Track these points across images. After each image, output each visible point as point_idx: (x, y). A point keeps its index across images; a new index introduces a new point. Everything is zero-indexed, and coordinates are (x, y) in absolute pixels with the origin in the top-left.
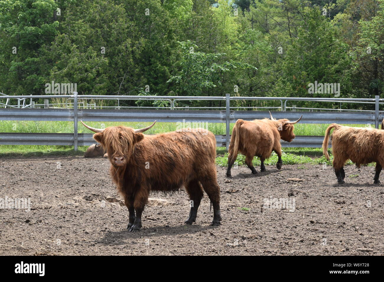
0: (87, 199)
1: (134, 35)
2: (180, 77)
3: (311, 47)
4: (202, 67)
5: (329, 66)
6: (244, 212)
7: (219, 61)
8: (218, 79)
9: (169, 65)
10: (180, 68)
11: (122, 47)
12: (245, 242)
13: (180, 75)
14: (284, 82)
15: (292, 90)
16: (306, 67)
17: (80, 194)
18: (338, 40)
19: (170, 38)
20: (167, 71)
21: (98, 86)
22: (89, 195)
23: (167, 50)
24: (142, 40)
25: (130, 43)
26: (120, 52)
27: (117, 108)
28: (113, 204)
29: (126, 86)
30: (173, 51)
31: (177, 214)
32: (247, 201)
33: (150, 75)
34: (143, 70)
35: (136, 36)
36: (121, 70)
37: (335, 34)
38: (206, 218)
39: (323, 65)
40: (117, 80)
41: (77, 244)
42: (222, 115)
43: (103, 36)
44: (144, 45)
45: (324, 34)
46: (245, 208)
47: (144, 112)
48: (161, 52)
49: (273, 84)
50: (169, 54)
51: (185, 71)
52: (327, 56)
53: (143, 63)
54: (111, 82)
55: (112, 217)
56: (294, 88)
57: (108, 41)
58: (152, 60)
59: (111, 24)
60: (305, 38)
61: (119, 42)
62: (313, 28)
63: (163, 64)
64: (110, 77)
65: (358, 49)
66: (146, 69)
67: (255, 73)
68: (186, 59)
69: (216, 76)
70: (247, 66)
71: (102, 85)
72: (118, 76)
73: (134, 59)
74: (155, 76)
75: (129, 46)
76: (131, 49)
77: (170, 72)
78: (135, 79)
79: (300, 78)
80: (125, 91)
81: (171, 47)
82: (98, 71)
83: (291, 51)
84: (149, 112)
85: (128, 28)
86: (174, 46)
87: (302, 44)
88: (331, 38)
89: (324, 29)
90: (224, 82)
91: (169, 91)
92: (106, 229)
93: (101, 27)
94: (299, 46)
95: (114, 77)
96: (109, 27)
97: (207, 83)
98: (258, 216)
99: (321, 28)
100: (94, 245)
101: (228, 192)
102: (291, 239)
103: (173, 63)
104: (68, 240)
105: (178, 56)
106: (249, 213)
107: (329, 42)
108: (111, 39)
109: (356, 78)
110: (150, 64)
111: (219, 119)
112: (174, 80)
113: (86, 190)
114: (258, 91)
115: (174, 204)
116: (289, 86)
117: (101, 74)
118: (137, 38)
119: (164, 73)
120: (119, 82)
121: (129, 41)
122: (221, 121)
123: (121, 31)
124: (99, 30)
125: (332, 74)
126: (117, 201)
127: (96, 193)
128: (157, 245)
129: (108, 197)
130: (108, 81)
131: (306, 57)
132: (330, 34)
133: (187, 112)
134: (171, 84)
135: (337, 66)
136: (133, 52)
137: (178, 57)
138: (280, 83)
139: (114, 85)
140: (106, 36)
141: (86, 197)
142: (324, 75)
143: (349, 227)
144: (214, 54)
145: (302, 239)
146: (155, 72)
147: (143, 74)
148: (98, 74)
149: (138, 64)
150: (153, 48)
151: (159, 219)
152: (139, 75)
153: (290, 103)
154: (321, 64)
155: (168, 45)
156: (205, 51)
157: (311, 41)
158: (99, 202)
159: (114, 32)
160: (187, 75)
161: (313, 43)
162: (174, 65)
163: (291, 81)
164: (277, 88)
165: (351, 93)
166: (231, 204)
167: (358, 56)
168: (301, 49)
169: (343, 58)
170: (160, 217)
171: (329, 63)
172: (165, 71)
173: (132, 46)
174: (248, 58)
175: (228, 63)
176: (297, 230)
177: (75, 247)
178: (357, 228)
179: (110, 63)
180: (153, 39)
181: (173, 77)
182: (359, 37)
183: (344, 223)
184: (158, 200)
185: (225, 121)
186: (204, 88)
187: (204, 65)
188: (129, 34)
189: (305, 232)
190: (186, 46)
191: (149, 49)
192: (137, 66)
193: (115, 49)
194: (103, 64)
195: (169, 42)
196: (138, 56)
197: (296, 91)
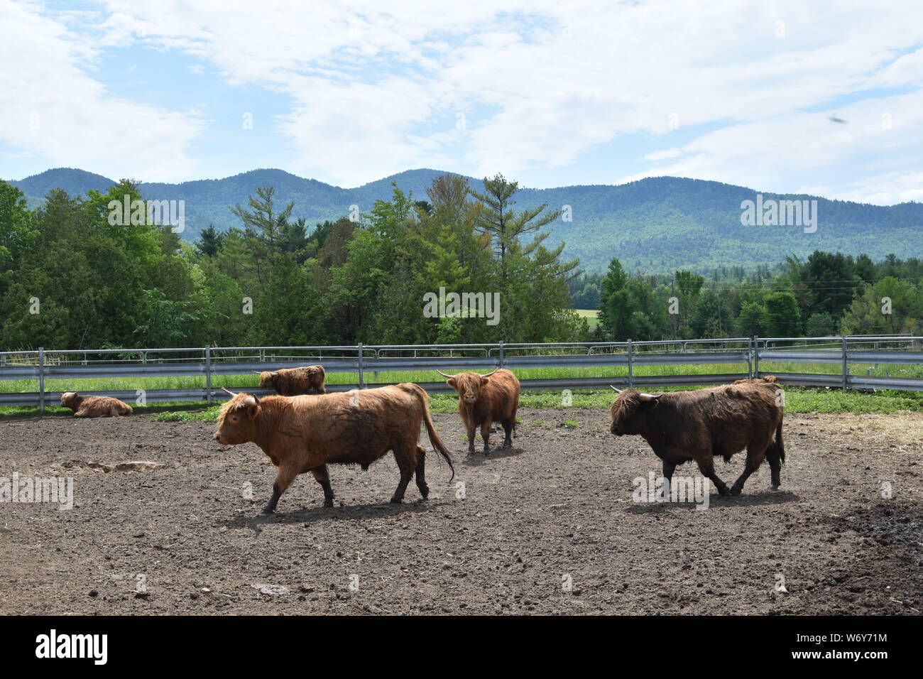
0: (65, 467)
1: (96, 283)
2: (147, 327)
3: (284, 294)
4: (170, 316)
5: (302, 313)
6: (245, 472)
7: (188, 309)
8: (188, 328)
9: (135, 315)
10: (147, 317)
11: (83, 296)
12: (254, 506)
13: (147, 324)
14: (257, 330)
15: (265, 337)
16: (279, 314)
17: (58, 461)
18: (310, 286)
19: (135, 286)
20: (134, 320)
21: (58, 338)
22: (68, 462)
23: (132, 299)
24: (105, 289)
25: (92, 292)
26: (82, 302)
27: (84, 363)
28: (96, 470)
29: (89, 337)
30: (139, 300)
31: (172, 478)
32: (243, 459)
33: (114, 325)
34: (107, 320)
35: (98, 285)
36: (83, 321)
37: (307, 279)
38: (205, 481)
39: (297, 312)
40: (79, 331)
41: (69, 521)
42: (202, 368)
43: (62, 285)
44: (107, 294)
45: (296, 280)
46: (244, 468)
47: (117, 367)
48: (126, 301)
49: (245, 331)
50: (135, 303)
51: (152, 321)
52: (300, 302)
53: (107, 313)
54: (72, 334)
55: (102, 486)
56: (268, 336)
57: (68, 291)
58: (117, 309)
59: (71, 272)
60: (277, 284)
61: (80, 291)
62: (285, 274)
63: (129, 314)
64: (71, 329)
65: (330, 295)
66: (111, 319)
67: (226, 321)
68: (154, 308)
69: (187, 325)
70: (218, 314)
71: (62, 338)
72: (80, 328)
73: (98, 309)
74: (120, 326)
75: (91, 295)
76: (93, 299)
77: (137, 322)
78: (99, 330)
79: (274, 325)
80: (87, 344)
81: (137, 295)
82: (58, 323)
83: (263, 297)
84: (122, 367)
85: (90, 276)
86: (139, 294)
87: (273, 290)
88: (304, 284)
89: (296, 275)
90: (194, 331)
91: (135, 342)
92: (98, 500)
93: (60, 276)
94: (271, 293)
95: (75, 329)
96: (69, 275)
97: (177, 333)
98: (260, 476)
99: (293, 274)
100: (89, 521)
101: (219, 450)
102: (301, 500)
103: (139, 312)
104: (58, 517)
105: (145, 304)
106: (250, 473)
107: (301, 289)
108: (71, 288)
109: (329, 324)
110: (115, 314)
111: (199, 371)
112: (141, 331)
113: (64, 456)
114: (230, 340)
115: (163, 467)
116: (263, 333)
117: (61, 326)
118: (100, 287)
119: (130, 323)
120: (81, 334)
121: (91, 290)
122: (201, 373)
123: (82, 280)
124: (58, 279)
125: (306, 320)
126: (100, 466)
127: (76, 459)
128: (160, 516)
129: (90, 462)
130: (68, 332)
131: (280, 304)
132: (302, 280)
133: (161, 365)
134: (138, 334)
135: (310, 312)
136: (95, 301)
137: (144, 306)
138: (253, 331)
139: (76, 337)
140: (67, 285)
141: (65, 463)
142: (297, 322)
143: (357, 483)
144: (183, 302)
145: (313, 499)
146: (120, 322)
147: (107, 325)
148: (58, 326)
149: (101, 314)
150: (118, 297)
151: (154, 486)
152: (103, 326)
153: (268, 352)
154: (294, 311)
155: (133, 293)
156: (172, 299)
157: (283, 287)
158: (81, 469)
159: (75, 281)
160: (155, 325)
161: (285, 290)
162: (140, 314)
163: (264, 329)
164: (250, 336)
165: (325, 339)
166: (227, 464)
167: (330, 302)
168: (273, 296)
169: (317, 304)
170: (155, 483)
171: (302, 309)
172: (131, 320)
173: (95, 295)
174: (218, 306)
175: (199, 312)
176: (305, 489)
177: (68, 524)
178: (366, 483)
179: (70, 314)
180: (116, 287)
181: (140, 327)
182: (331, 283)
183: (352, 479)
184: (145, 463)
185: (205, 374)
186: (173, 338)
187: (172, 313)
188: (92, 283)
189: (314, 492)
190: (153, 295)
191: (112, 298)
192: (100, 316)
193: (76, 298)
194: (63, 315)
195: (134, 290)
196: (101, 306)
197: (270, 339)
